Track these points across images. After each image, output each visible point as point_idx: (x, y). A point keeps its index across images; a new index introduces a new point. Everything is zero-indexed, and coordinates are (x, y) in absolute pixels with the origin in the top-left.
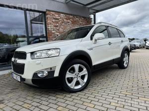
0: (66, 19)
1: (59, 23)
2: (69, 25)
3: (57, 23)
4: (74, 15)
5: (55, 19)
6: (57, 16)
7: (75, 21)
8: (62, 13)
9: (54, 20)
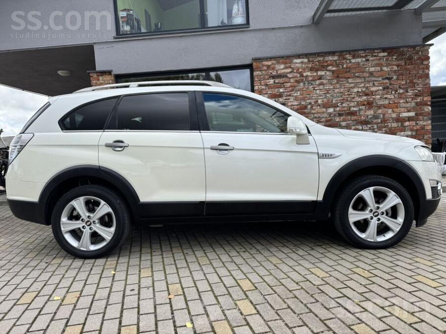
0: (311, 69)
1: (288, 85)
2: (322, 84)
3: (281, 85)
4: (342, 53)
5: (274, 77)
6: (281, 68)
7: (348, 70)
8: (299, 56)
9: (271, 81)
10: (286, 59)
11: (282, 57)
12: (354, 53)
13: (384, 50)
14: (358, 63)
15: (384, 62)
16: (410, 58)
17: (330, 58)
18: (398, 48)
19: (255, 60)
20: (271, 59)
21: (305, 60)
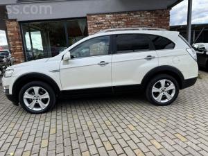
0: (115, 20)
4: (129, 12)
5: (97, 24)
6: (100, 19)
7: (131, 21)
8: (108, 14)
9: (96, 26)
10: (103, 15)
11: (100, 14)
12: (135, 12)
13: (149, 11)
14: (137, 18)
15: (148, 17)
16: (161, 16)
17: (124, 15)
18: (155, 10)
19: (88, 15)
20: (95, 14)
21: (112, 16)
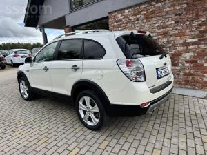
0: (134, 15)
1: (122, 25)
2: (138, 23)
4: (149, 2)
6: (119, 16)
7: (153, 12)
8: (127, 8)
9: (116, 24)
11: (120, 10)
14: (159, 7)
17: (143, 6)
19: (109, 13)
20: (115, 12)
21: (130, 10)
